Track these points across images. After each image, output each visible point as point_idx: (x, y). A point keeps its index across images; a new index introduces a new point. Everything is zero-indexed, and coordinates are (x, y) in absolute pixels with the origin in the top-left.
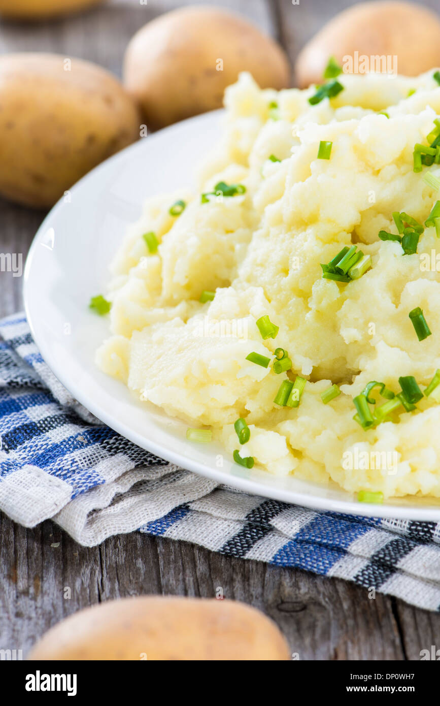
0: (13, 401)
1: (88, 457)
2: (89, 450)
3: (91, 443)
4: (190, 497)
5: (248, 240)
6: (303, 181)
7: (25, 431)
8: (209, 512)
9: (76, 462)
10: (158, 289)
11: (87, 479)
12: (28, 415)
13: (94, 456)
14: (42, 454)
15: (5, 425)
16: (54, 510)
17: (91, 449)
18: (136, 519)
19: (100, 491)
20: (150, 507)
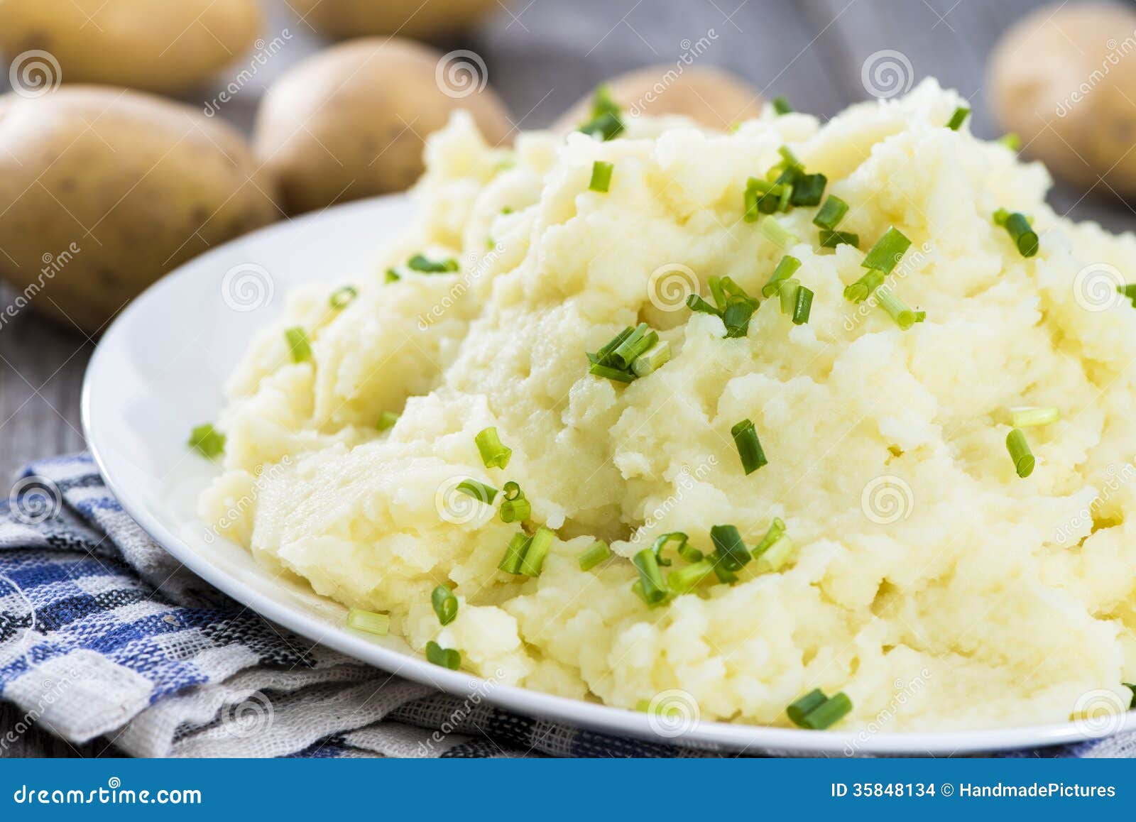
0: (56, 568)
1: (180, 644)
2: (183, 636)
3: (185, 627)
4: (348, 721)
5: (462, 335)
6: (563, 223)
7: (76, 606)
8: (377, 749)
9: (161, 649)
10: (309, 411)
11: (178, 673)
12: (80, 586)
13: (190, 645)
14: (103, 638)
15: (41, 597)
16: (119, 717)
17: (186, 634)
18: (255, 750)
19: (198, 696)
20: (279, 732)
